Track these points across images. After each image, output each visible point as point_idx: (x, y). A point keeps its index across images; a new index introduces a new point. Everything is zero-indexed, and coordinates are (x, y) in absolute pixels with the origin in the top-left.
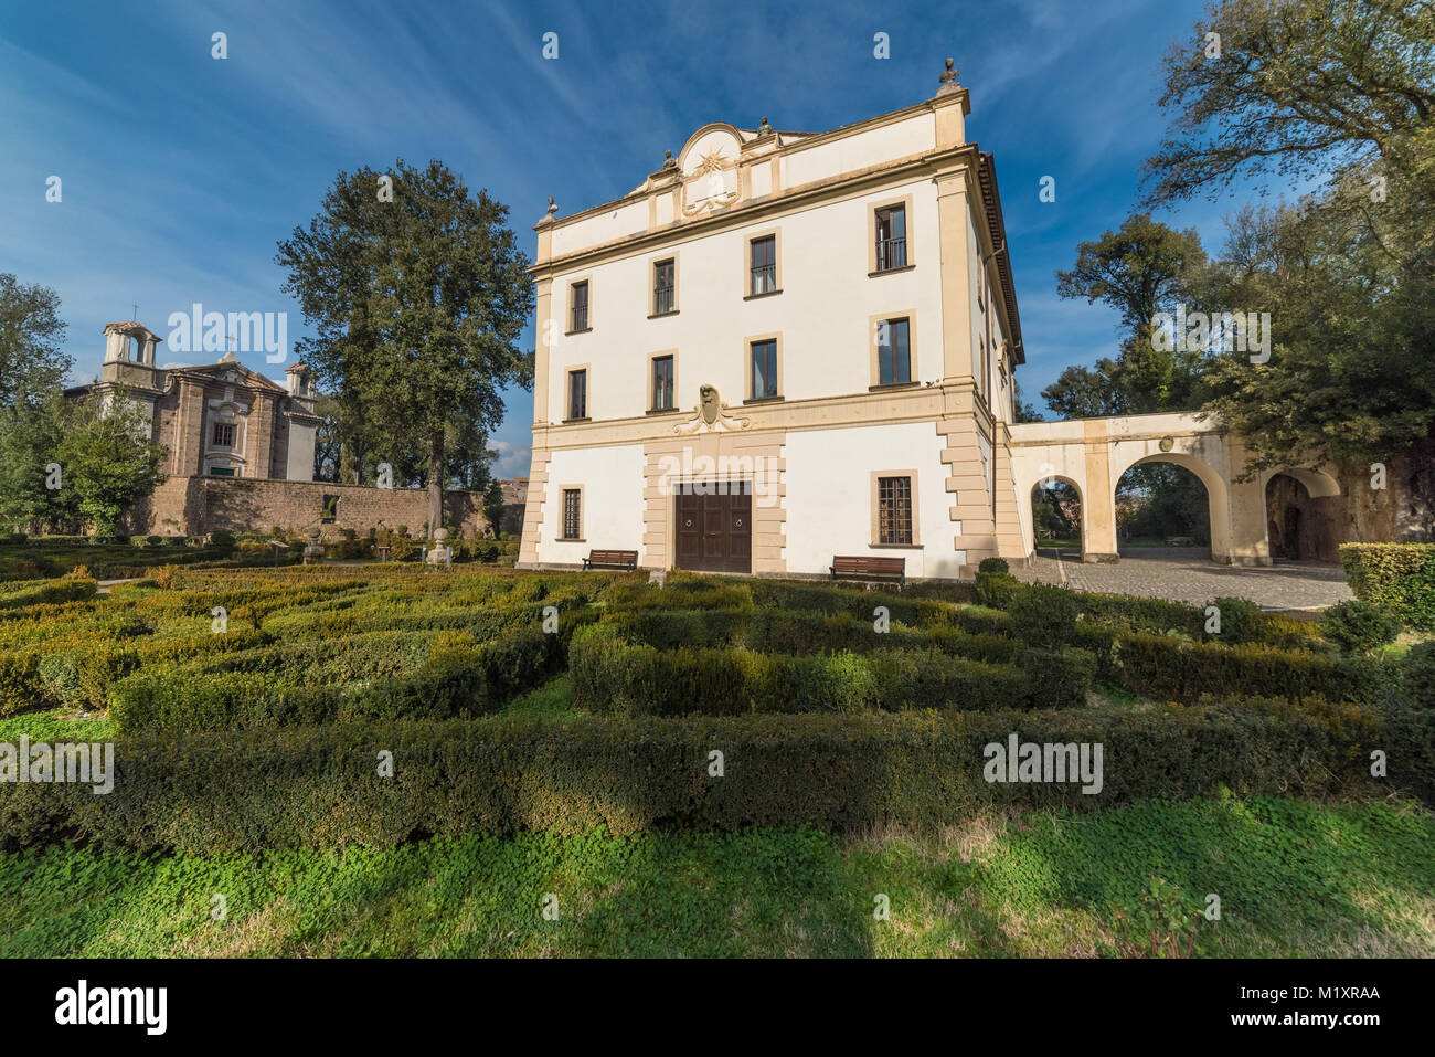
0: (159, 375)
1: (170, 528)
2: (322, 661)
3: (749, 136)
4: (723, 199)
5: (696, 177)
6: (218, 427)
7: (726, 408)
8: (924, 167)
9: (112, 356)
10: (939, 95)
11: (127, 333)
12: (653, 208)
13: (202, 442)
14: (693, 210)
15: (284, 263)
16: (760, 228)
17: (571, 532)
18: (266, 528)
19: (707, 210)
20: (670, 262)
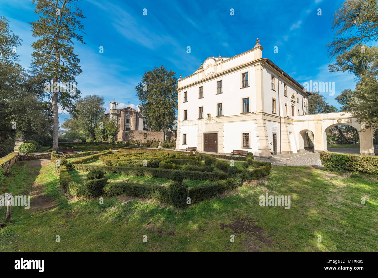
0: (118, 110)
1: (120, 140)
2: (135, 163)
3: (217, 59)
4: (212, 73)
5: (206, 69)
6: (127, 120)
7: (212, 118)
8: (252, 64)
9: (111, 108)
10: (255, 47)
11: (113, 103)
12: (198, 76)
13: (125, 123)
14: (206, 76)
15: (136, 90)
16: (218, 79)
17: (185, 143)
18: (135, 140)
19: (208, 76)
20: (202, 87)
